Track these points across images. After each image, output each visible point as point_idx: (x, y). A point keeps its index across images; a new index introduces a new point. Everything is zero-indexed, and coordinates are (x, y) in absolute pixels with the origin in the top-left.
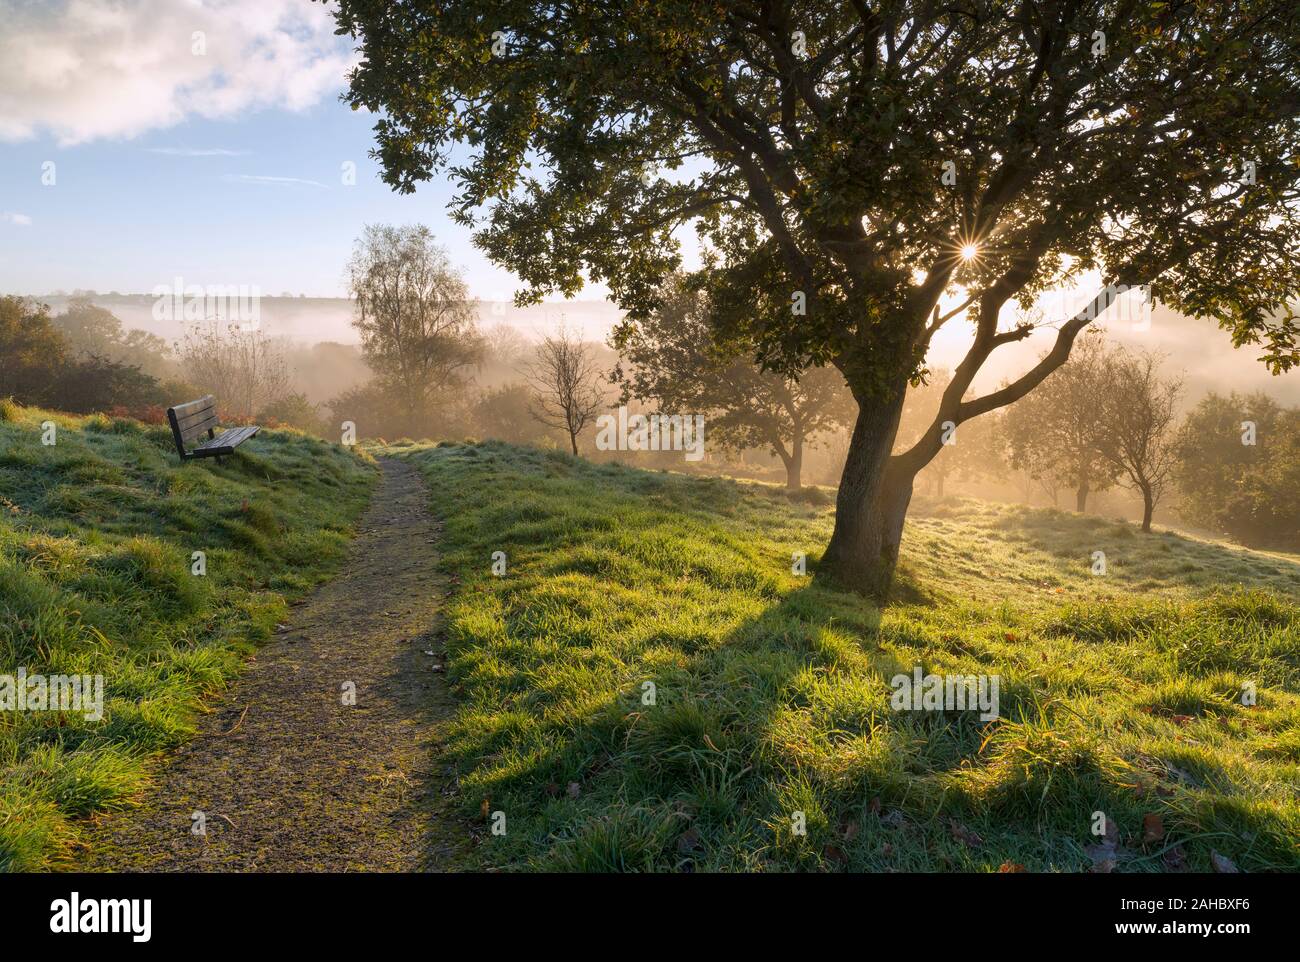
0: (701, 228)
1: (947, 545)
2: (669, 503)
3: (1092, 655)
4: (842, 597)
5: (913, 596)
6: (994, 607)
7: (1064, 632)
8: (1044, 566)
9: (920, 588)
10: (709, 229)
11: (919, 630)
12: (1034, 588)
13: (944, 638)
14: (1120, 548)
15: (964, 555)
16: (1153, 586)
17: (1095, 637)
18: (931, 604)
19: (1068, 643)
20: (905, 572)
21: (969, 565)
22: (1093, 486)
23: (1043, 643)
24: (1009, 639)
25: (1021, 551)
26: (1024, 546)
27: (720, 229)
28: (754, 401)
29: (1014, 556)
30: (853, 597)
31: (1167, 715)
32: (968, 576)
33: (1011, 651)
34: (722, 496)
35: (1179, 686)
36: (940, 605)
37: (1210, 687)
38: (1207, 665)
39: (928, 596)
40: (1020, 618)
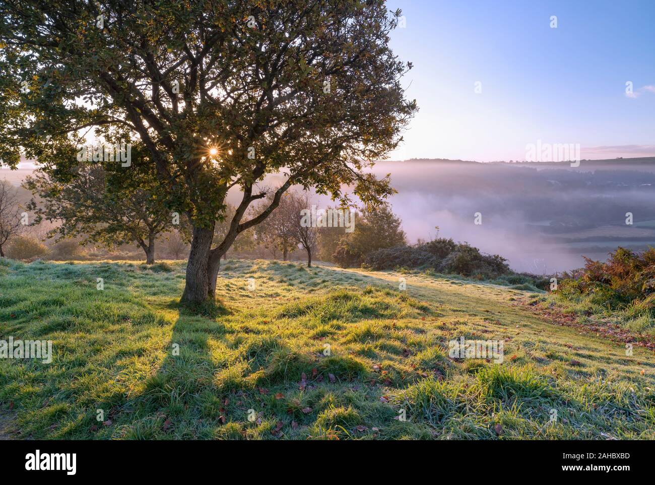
0: (98, 131)
1: (233, 285)
2: (86, 282)
3: (294, 323)
4: (195, 318)
5: (224, 311)
6: (257, 310)
7: (284, 316)
8: (273, 288)
9: (226, 308)
10: (103, 132)
11: (231, 326)
12: (270, 299)
13: (241, 328)
14: (300, 276)
15: (241, 288)
16: (312, 290)
17: (295, 316)
18: (231, 314)
19: (285, 320)
20: (219, 301)
21: (244, 293)
22: (289, 249)
23: (278, 322)
24: (265, 323)
25: (264, 283)
26: (265, 280)
27: (109, 133)
28: (125, 218)
29: (261, 285)
30: (199, 317)
31: (317, 338)
32: (244, 298)
33: (266, 328)
34: (116, 275)
35: (320, 328)
36: (235, 313)
37: (330, 326)
38: (329, 319)
39: (230, 310)
40: (267, 313)
